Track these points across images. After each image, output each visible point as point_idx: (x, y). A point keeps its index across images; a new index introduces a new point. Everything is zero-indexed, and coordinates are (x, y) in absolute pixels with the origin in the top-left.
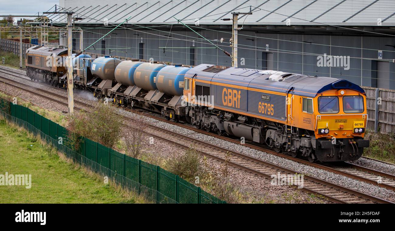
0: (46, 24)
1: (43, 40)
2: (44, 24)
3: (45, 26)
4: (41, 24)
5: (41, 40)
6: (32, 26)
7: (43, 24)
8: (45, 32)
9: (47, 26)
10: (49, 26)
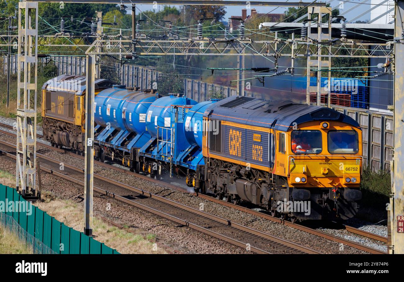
0: (325, 31)
1: (314, 84)
2: (320, 30)
3: (320, 37)
4: (309, 31)
5: (308, 84)
6: (276, 37)
7: (314, 30)
8: (319, 58)
9: (328, 37)
10: (333, 36)
